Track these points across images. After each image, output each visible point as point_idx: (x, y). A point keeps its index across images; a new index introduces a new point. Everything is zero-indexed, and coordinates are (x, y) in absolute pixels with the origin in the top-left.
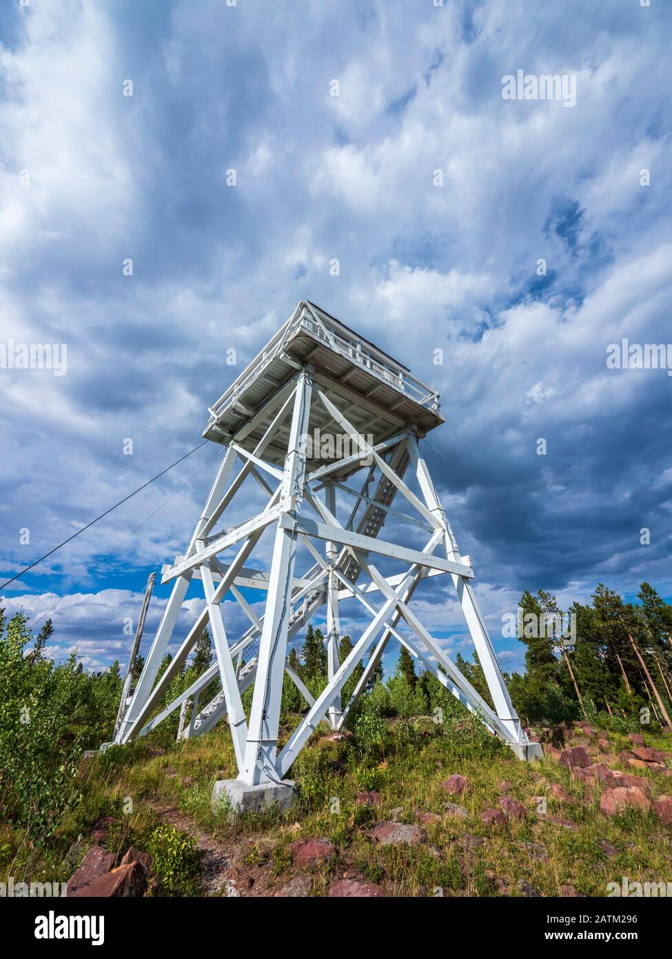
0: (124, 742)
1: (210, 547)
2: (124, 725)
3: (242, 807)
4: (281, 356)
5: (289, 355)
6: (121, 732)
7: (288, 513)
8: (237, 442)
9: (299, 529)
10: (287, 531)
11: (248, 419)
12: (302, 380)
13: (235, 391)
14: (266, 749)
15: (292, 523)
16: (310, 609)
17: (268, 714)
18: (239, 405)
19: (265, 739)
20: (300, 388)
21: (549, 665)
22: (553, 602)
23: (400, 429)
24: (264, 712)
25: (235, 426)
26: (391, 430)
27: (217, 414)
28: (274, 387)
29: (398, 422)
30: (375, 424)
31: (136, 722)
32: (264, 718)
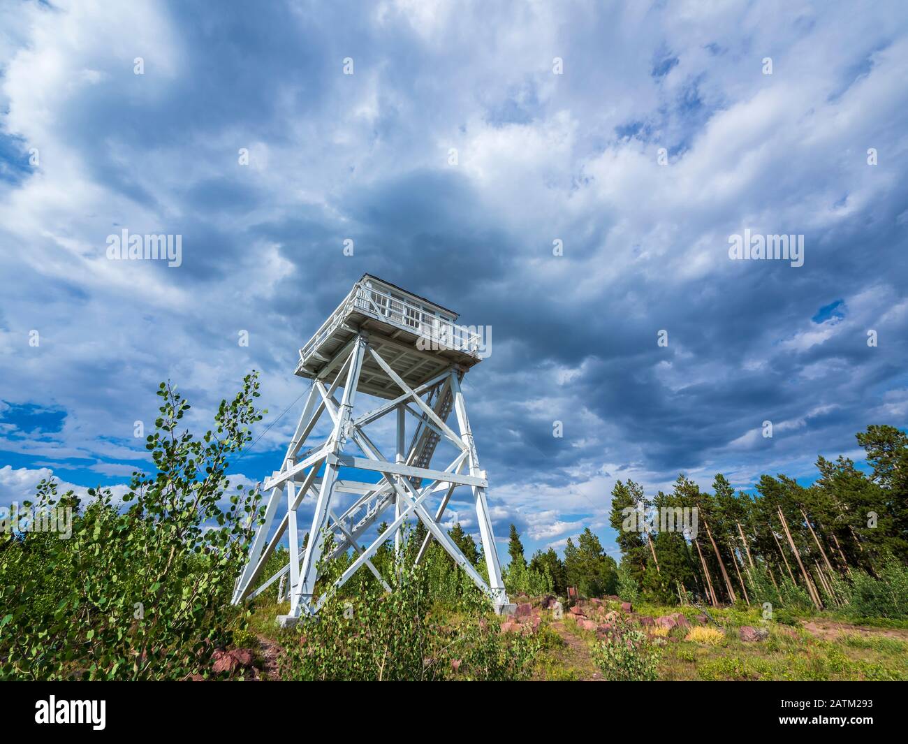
0: (236, 604)
1: (297, 466)
2: (237, 592)
3: (285, 625)
4: (342, 325)
5: (348, 324)
6: (235, 598)
7: (333, 453)
8: (320, 379)
9: (340, 464)
10: (332, 465)
11: (324, 364)
12: (357, 343)
13: (317, 341)
14: (305, 598)
15: (335, 460)
16: (381, 508)
17: (308, 579)
18: (318, 355)
19: (304, 593)
20: (356, 350)
21: (637, 549)
22: (641, 491)
23: (446, 367)
24: (305, 578)
25: (319, 367)
26: (438, 369)
27: (305, 358)
28: (342, 343)
29: (444, 363)
30: (423, 366)
31: (244, 590)
32: (305, 581)
